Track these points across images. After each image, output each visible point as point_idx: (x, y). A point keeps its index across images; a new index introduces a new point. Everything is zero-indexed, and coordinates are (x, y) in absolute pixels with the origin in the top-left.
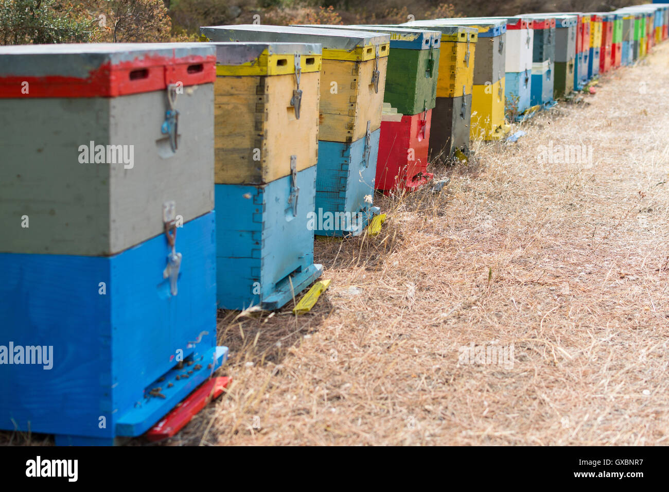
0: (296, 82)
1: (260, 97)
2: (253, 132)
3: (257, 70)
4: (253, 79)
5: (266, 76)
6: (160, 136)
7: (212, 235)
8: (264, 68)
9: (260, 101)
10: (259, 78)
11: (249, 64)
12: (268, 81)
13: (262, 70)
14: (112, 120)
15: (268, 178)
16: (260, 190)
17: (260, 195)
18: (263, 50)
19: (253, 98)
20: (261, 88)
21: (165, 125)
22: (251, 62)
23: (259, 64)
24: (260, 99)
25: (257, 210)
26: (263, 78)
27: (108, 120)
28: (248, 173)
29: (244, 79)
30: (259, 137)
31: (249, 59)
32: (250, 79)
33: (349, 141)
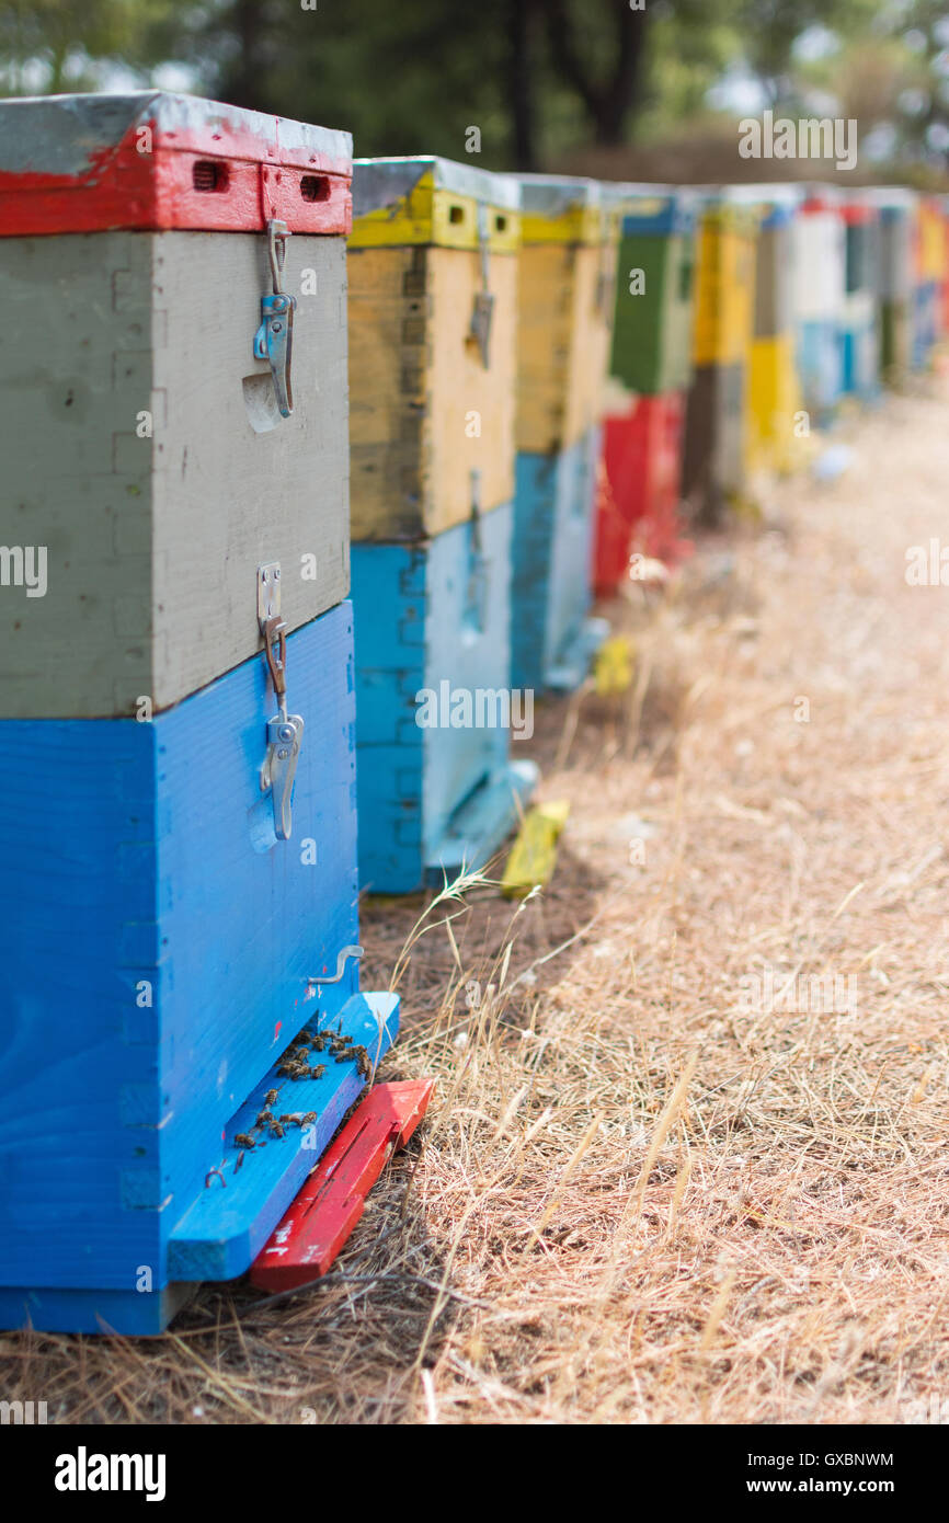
0: (480, 273)
1: (413, 301)
2: (396, 397)
3: (404, 231)
4: (395, 254)
5: (429, 245)
6: (251, 369)
7: (349, 669)
8: (425, 224)
9: (414, 315)
10: (409, 252)
11: (382, 213)
12: (435, 259)
13: (417, 230)
14: (158, 302)
15: (434, 522)
16: (419, 557)
17: (419, 568)
18: (420, 176)
19: (395, 307)
20: (415, 280)
21: (261, 336)
22: (389, 207)
23: (410, 212)
24: (415, 307)
25: (411, 611)
26: (421, 249)
27: (149, 299)
28: (383, 511)
29: (370, 256)
30: (413, 412)
31: (386, 199)
32: (384, 254)
33: (555, 449)
